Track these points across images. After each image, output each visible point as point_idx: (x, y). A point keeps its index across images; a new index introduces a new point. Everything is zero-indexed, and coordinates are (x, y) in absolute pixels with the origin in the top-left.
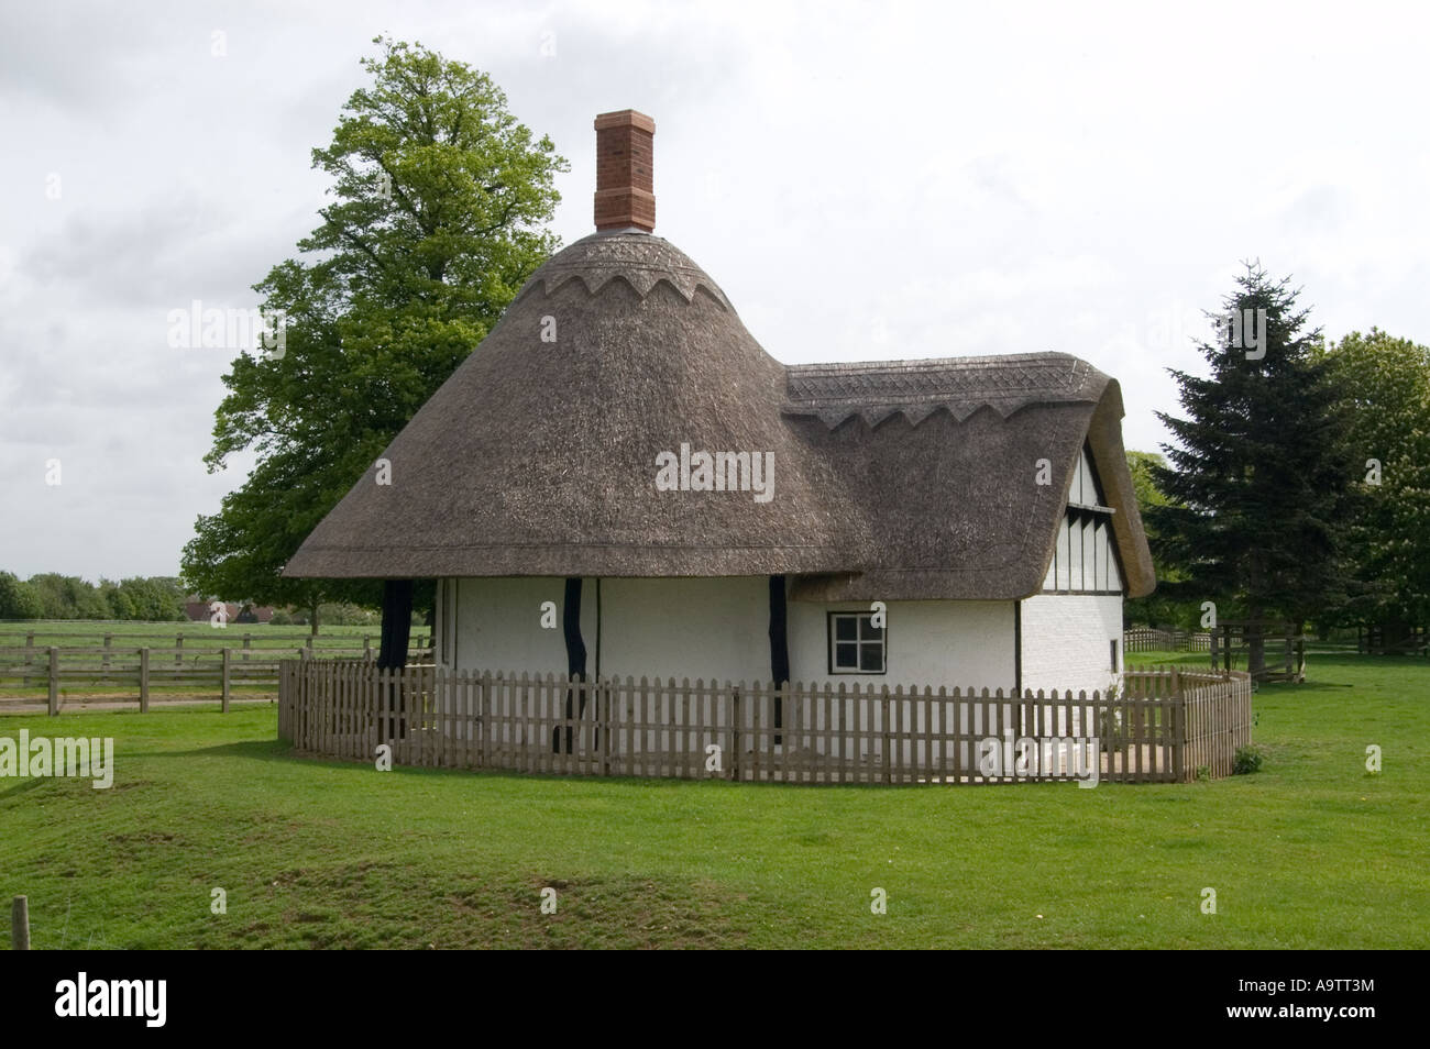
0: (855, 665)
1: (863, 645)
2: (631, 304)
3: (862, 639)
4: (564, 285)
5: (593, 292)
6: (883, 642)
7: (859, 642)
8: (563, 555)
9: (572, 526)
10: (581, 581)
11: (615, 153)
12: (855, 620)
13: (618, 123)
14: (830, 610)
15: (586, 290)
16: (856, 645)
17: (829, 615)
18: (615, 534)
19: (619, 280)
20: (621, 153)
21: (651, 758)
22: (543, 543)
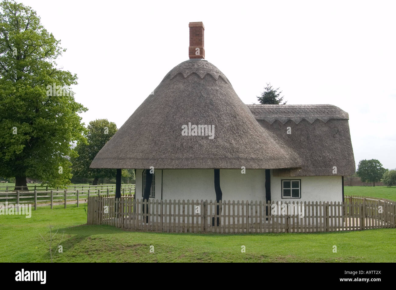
0: (290, 196)
1: (292, 190)
2: (214, 82)
3: (292, 188)
4: (190, 75)
5: (202, 78)
6: (299, 188)
7: (291, 189)
8: (227, 162)
9: (227, 152)
10: (219, 170)
11: (196, 35)
12: (290, 182)
13: (197, 26)
14: (282, 179)
15: (199, 77)
16: (290, 190)
17: (282, 180)
18: (241, 155)
19: (208, 74)
20: (199, 35)
21: (236, 226)
22: (219, 158)
